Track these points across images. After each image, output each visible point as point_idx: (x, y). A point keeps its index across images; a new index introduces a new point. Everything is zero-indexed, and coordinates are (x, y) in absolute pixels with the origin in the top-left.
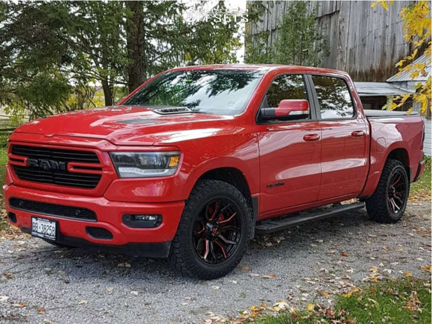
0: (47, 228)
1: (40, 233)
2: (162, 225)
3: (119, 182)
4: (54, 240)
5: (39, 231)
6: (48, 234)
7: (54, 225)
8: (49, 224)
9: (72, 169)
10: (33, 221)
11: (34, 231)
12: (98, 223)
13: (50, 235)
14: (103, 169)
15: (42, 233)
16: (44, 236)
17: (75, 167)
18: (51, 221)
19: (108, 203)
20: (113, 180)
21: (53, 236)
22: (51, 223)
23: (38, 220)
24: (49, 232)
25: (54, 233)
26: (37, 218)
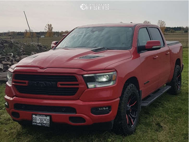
0: (44, 120)
1: (38, 123)
2: (111, 112)
3: (88, 91)
4: (49, 126)
5: (38, 122)
6: (44, 123)
7: (48, 118)
8: (45, 118)
9: (60, 86)
10: (33, 117)
11: (34, 122)
12: (76, 114)
13: (46, 124)
14: (79, 84)
15: (40, 123)
16: (42, 125)
17: (61, 85)
18: (46, 116)
19: (83, 103)
20: (85, 90)
21: (48, 124)
22: (47, 117)
23: (37, 116)
24: (45, 122)
25: (49, 122)
26: (36, 115)
